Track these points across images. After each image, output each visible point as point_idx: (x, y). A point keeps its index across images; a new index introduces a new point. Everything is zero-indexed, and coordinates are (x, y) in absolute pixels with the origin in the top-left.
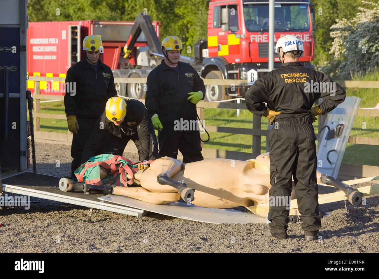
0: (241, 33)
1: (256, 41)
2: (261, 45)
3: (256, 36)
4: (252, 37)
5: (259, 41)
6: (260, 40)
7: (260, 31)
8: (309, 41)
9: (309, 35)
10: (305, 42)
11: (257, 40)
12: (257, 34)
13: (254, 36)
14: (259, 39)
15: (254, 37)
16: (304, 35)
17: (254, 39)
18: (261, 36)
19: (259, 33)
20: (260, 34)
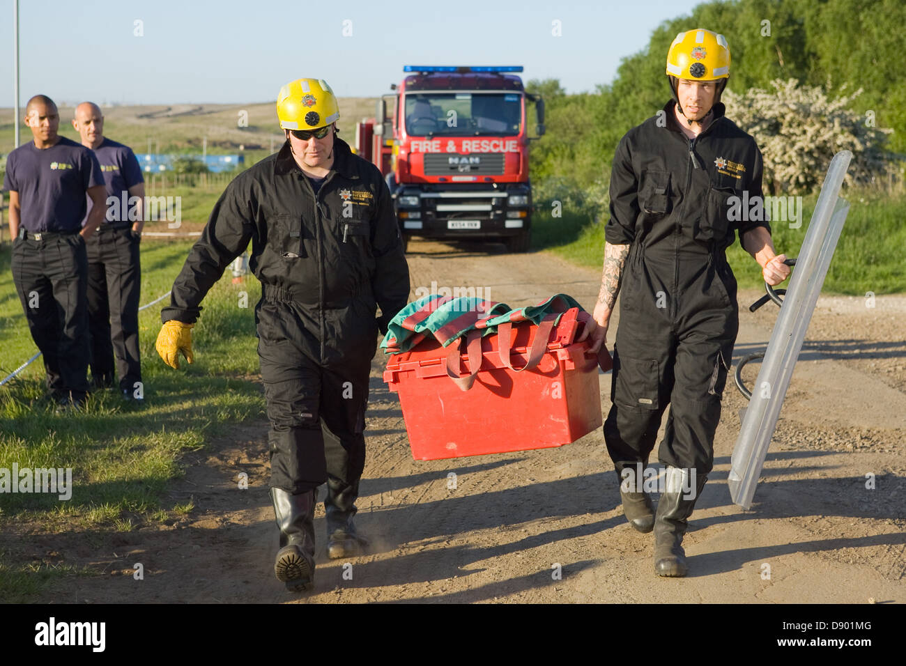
0: (401, 138)
1: (420, 150)
2: (427, 156)
3: (420, 143)
4: (414, 144)
5: (424, 151)
6: (427, 150)
7: (429, 135)
8: (515, 151)
9: (515, 142)
10: (509, 153)
11: (422, 149)
12: (423, 140)
13: (417, 142)
14: (425, 147)
15: (418, 145)
16: (507, 142)
17: (417, 147)
18: (428, 142)
19: (426, 138)
20: (428, 140)
